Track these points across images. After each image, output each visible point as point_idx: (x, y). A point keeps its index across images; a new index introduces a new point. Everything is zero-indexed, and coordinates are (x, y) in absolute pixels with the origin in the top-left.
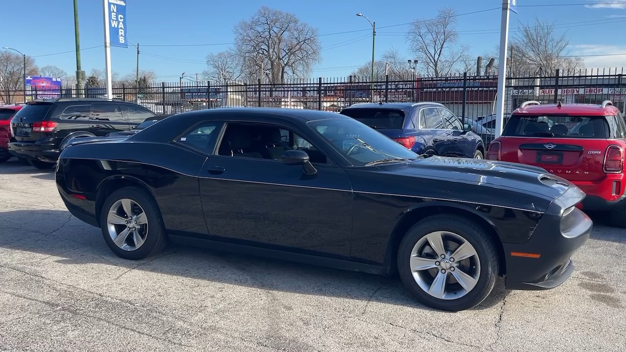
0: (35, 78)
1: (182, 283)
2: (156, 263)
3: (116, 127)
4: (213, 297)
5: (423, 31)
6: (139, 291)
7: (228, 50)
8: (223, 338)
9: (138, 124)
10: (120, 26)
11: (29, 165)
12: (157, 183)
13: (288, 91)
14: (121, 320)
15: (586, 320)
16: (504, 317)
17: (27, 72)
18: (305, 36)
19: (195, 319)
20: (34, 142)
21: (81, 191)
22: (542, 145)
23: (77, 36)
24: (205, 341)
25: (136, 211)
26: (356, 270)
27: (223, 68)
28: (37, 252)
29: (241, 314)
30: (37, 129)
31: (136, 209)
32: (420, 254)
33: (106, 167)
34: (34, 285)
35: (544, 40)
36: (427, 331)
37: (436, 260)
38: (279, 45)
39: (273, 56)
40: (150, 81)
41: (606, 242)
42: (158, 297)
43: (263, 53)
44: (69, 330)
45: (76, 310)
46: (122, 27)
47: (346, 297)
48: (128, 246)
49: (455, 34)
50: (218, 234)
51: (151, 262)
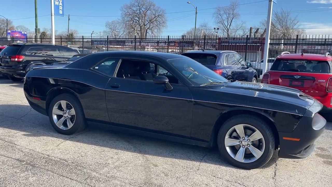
0: (12, 32)
1: (95, 149)
2: (80, 137)
3: (57, 59)
4: (112, 158)
5: (222, 12)
6: (70, 153)
7: (117, 20)
8: (119, 183)
9: (69, 58)
10: (60, 5)
11: (8, 79)
12: (81, 92)
13: (149, 42)
14: (60, 171)
15: (323, 176)
16: (277, 174)
17: (8, 28)
18: (159, 13)
19: (102, 171)
20: (11, 66)
21: (38, 95)
22: (293, 76)
23: (36, 10)
24: (109, 185)
25: (69, 107)
26: (194, 144)
27: (114, 29)
28: (12, 129)
29: (129, 168)
30: (13, 60)
31: (69, 106)
32: (230, 136)
33: (52, 82)
34: (10, 149)
35: (285, 20)
36: (235, 181)
37: (239, 140)
38: (144, 18)
39: (141, 23)
40: (75, 35)
41: (327, 130)
42: (81, 158)
43: (136, 22)
44: (30, 177)
45: (34, 164)
46: (61, 5)
47: (188, 160)
48: (64, 127)
49: (239, 15)
50: (114, 122)
51: (77, 136)
